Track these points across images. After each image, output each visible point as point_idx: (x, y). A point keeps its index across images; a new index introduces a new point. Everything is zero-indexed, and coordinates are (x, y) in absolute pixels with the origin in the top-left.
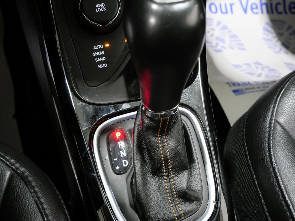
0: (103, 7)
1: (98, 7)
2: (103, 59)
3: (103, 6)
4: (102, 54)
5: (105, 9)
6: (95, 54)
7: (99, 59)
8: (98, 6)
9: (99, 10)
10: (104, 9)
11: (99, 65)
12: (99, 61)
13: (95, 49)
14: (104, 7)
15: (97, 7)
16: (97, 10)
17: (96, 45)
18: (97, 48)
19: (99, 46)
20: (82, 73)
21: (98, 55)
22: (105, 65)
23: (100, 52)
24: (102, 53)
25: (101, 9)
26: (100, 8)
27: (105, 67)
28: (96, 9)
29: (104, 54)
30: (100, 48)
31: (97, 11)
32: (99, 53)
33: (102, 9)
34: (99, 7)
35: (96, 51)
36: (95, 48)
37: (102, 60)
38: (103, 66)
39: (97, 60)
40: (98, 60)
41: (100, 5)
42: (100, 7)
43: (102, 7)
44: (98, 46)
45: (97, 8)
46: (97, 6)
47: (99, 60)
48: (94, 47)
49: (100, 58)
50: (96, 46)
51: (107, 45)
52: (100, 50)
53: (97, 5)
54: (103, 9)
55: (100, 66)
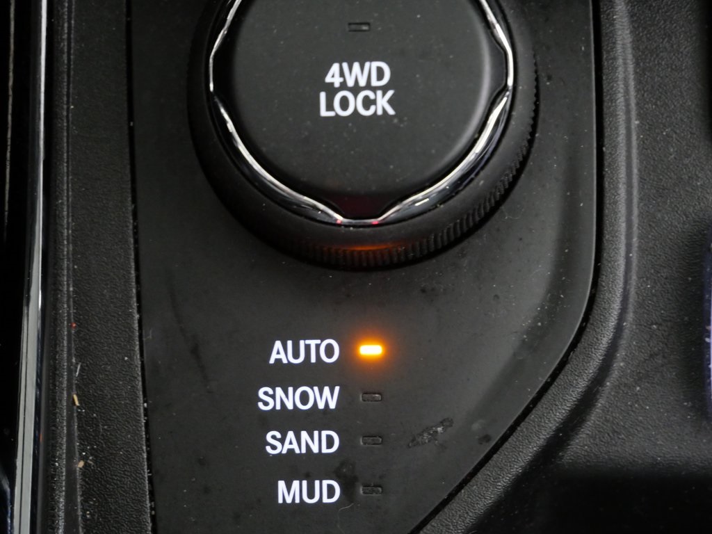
0: (374, 89)
1: (337, 81)
2: (320, 442)
3: (375, 83)
4: (321, 406)
5: (390, 102)
6: (271, 399)
7: (291, 435)
8: (342, 74)
9: (344, 103)
10: (383, 103)
11: (282, 485)
12: (291, 451)
13: (278, 361)
14: (384, 89)
15: (328, 79)
16: (330, 107)
17: (294, 335)
18: (296, 355)
19: (313, 343)
20: (153, 518)
21: (290, 406)
22: (327, 491)
23: (313, 393)
24: (327, 398)
25: (355, 104)
26: (356, 90)
27: (326, 500)
28: (323, 96)
29: (332, 405)
30: (313, 360)
31: (324, 113)
32: (304, 398)
33: (368, 103)
34: (343, 86)
35: (286, 376)
36: (282, 356)
37: (315, 449)
38: (311, 495)
39: (278, 444)
40: (287, 446)
41: (357, 74)
42: (350, 83)
43: (368, 86)
44: (302, 343)
45: (331, 91)
46: (333, 76)
47: (295, 446)
48: (278, 345)
49: (304, 435)
50: (290, 343)
51: (371, 350)
52: (312, 374)
53: (335, 68)
54: (374, 102)
55: (289, 493)
